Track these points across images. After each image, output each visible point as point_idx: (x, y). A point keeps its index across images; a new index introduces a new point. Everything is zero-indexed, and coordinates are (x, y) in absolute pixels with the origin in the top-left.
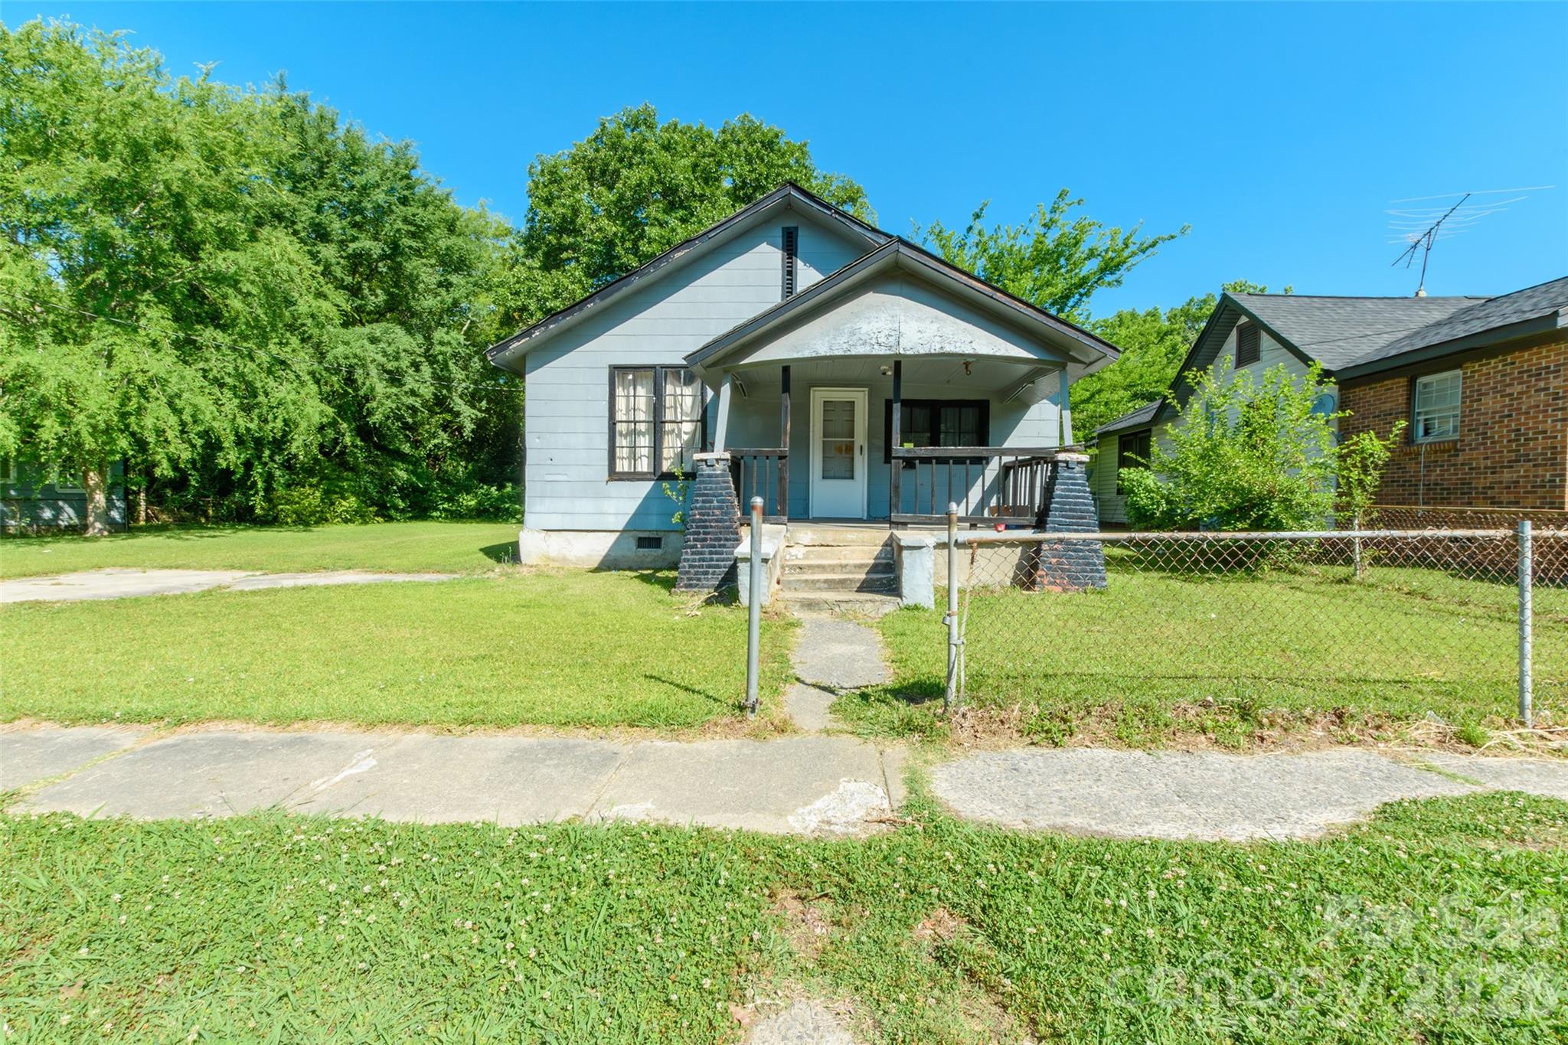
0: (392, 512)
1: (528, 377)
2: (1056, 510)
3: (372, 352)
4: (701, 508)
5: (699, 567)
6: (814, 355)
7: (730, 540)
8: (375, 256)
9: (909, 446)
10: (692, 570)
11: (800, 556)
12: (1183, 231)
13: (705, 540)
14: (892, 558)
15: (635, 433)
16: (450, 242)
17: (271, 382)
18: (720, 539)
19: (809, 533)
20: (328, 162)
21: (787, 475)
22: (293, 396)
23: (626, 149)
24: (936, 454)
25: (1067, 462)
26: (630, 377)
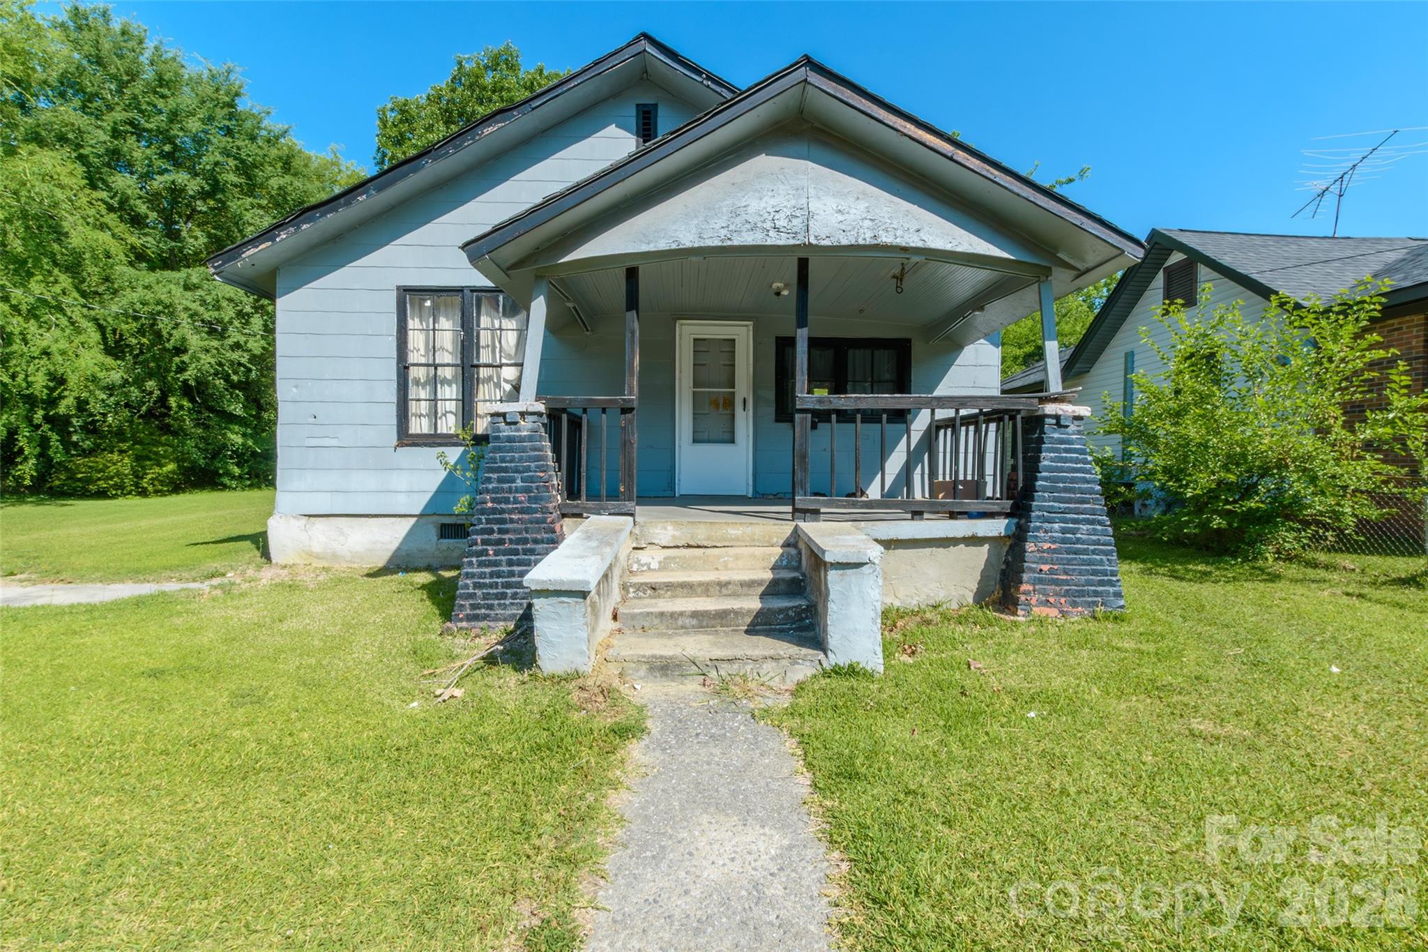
0: (226, 480)
1: (280, 302)
2: (1045, 489)
3: (183, 300)
4: (495, 491)
5: (491, 586)
6: (674, 246)
7: (542, 541)
8: (191, 193)
9: (821, 393)
10: (479, 592)
11: (654, 565)
12: (1082, 173)
13: (501, 542)
14: (798, 568)
15: (434, 381)
16: (282, 182)
17: (32, 326)
18: (525, 541)
19: (670, 528)
20: (129, 82)
21: (635, 438)
22: (63, 344)
23: (484, 88)
24: (863, 406)
25: (1057, 417)
26: (428, 303)
